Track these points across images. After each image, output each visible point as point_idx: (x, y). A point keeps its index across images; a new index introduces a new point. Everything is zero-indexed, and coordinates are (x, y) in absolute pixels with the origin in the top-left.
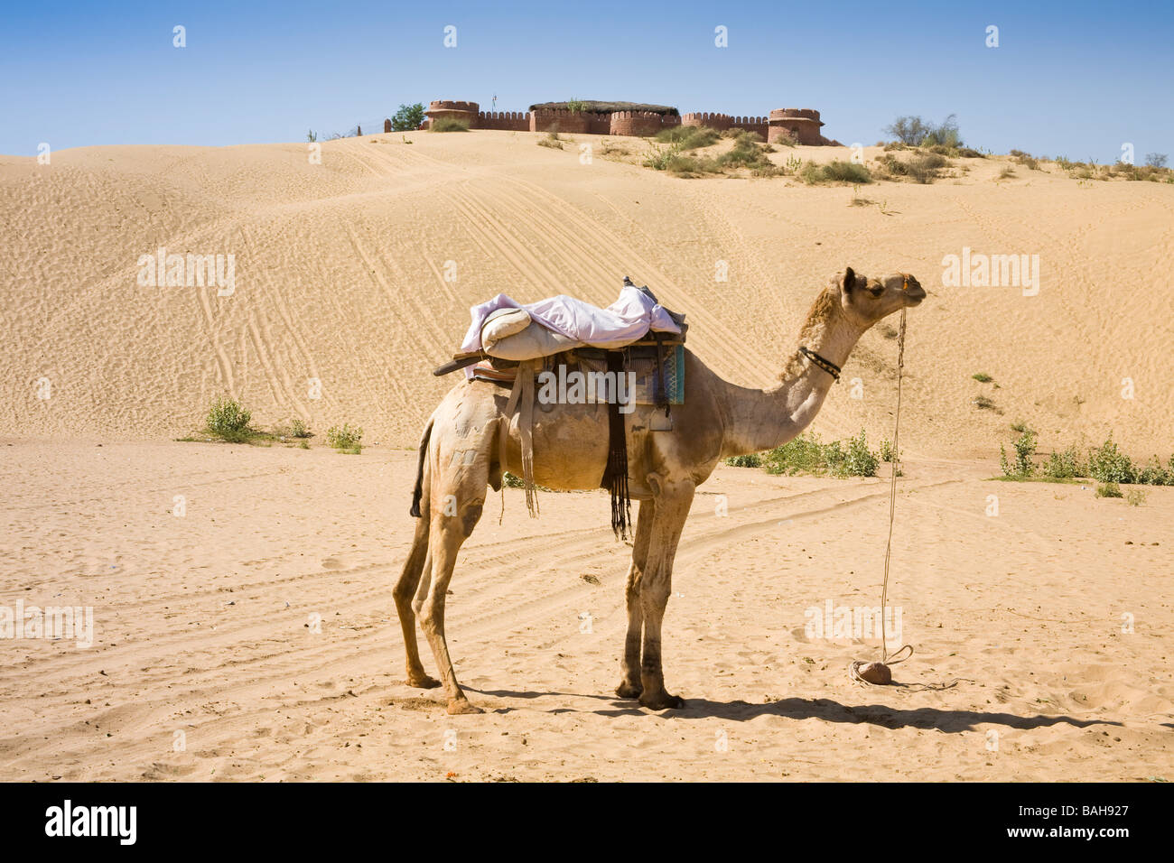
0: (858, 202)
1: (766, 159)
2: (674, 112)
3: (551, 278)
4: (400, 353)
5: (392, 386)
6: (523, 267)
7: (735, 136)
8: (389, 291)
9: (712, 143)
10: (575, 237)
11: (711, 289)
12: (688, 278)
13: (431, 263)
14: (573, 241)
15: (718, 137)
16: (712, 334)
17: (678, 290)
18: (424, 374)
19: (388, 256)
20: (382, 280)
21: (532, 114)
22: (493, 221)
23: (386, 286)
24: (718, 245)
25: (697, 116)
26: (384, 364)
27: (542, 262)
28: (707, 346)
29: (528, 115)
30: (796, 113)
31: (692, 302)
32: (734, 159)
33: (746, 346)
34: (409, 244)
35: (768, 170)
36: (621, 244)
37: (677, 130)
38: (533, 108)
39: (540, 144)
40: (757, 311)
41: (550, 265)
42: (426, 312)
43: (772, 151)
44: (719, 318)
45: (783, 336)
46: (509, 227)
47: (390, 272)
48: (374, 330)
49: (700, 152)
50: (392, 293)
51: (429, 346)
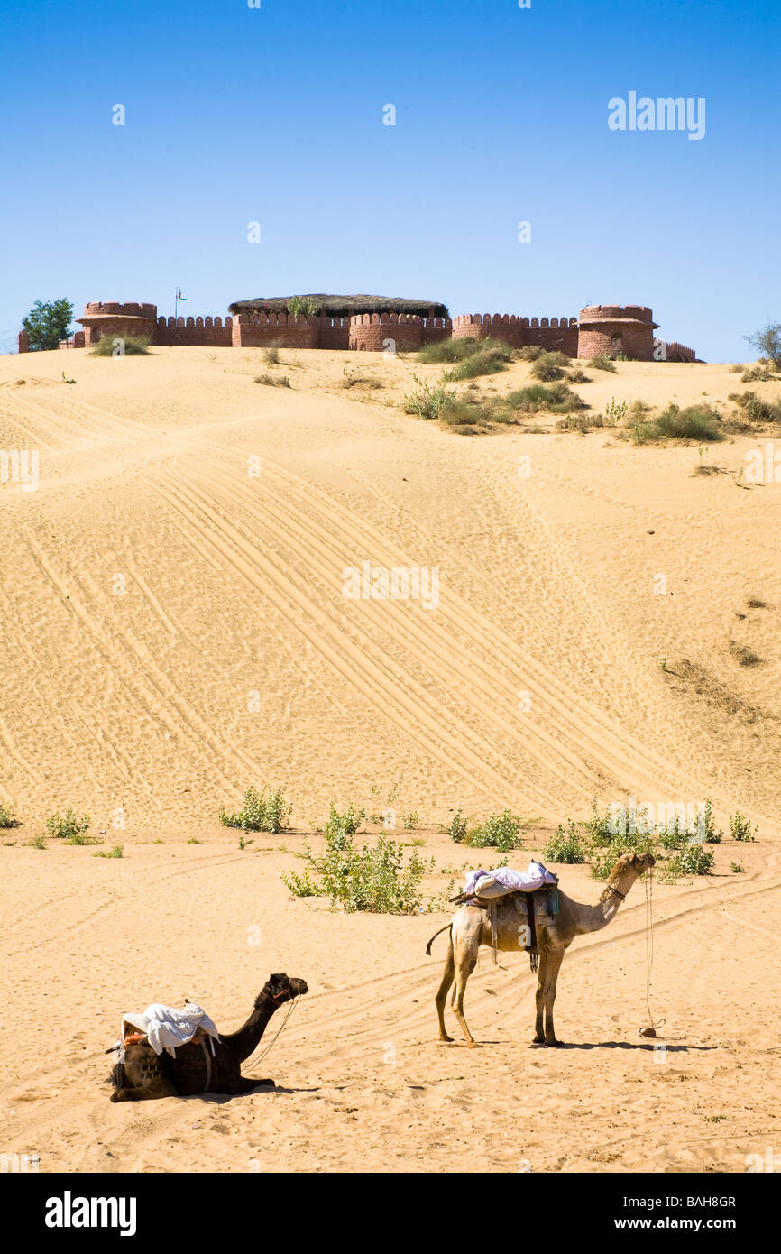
0: (704, 471)
1: (577, 398)
2: (440, 311)
3: (299, 596)
4: (114, 708)
5: (108, 754)
6: (261, 582)
7: (533, 358)
8: (91, 624)
9: (499, 369)
10: (328, 537)
11: (510, 603)
12: (477, 588)
13: (141, 581)
14: (323, 541)
15: (507, 360)
16: (513, 666)
17: (466, 606)
18: (147, 736)
19: (84, 574)
20: (81, 609)
21: (236, 319)
22: (215, 517)
23: (86, 617)
24: (516, 539)
25: (475, 319)
26: (96, 725)
27: (286, 575)
28: (507, 684)
29: (229, 320)
30: (618, 312)
31: (485, 621)
32: (532, 399)
33: (557, 682)
34: (109, 556)
35: (579, 418)
36: (386, 543)
37: (446, 345)
38: (235, 308)
39: (258, 381)
40: (570, 632)
41: (296, 577)
42: (142, 650)
43: (585, 380)
44: (520, 642)
45: (607, 667)
46: (238, 524)
47: (89, 597)
48: (77, 678)
49: (482, 381)
50: (95, 626)
51: (150, 698)
